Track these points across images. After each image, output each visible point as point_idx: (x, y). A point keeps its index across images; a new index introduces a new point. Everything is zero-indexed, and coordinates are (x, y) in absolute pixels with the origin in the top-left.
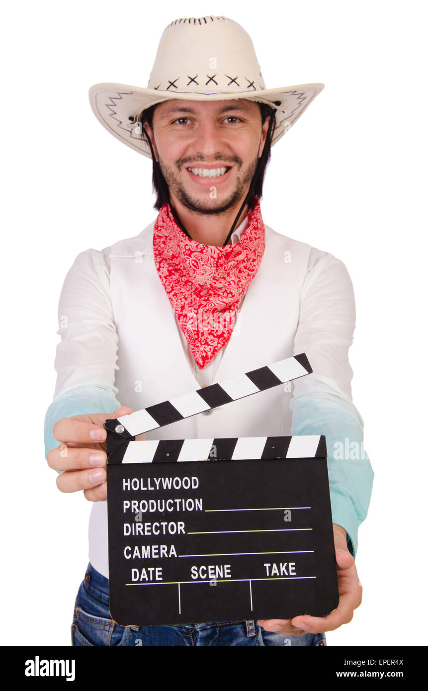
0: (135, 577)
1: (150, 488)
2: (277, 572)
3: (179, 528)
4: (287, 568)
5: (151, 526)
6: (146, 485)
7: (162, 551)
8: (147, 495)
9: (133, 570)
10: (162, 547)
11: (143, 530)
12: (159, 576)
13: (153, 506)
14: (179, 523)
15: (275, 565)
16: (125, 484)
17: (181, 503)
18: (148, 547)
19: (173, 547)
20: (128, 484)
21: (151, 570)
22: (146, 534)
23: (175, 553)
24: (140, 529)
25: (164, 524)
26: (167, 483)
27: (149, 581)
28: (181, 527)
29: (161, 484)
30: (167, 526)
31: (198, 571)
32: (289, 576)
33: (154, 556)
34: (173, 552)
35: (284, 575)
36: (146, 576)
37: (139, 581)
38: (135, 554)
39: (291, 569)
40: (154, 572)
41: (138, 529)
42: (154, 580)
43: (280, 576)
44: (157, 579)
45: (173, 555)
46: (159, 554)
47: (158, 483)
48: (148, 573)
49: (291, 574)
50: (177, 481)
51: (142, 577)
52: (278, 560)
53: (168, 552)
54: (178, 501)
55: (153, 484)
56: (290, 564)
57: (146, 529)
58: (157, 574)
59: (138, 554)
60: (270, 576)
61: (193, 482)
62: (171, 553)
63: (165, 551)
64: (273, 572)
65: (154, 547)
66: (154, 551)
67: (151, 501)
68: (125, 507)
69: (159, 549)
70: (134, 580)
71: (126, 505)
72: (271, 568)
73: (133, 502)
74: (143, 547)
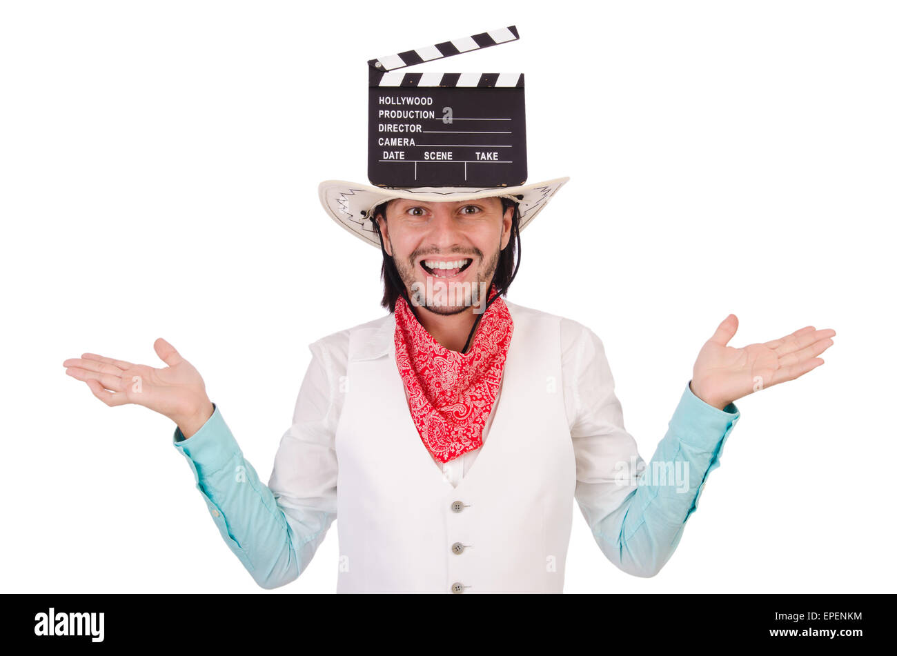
0: (386, 156)
1: (398, 104)
2: (485, 157)
3: (417, 128)
4: (492, 156)
5: (398, 127)
6: (395, 101)
7: (405, 142)
8: (396, 108)
9: (384, 152)
10: (405, 139)
11: (392, 129)
12: (402, 157)
13: (399, 114)
14: (417, 126)
15: (483, 154)
16: (380, 100)
17: (419, 114)
18: (395, 139)
19: (412, 139)
20: (383, 100)
21: (397, 153)
22: (394, 131)
23: (414, 143)
24: (390, 128)
25: (407, 126)
26: (410, 101)
27: (395, 159)
28: (418, 128)
29: (406, 101)
30: (409, 127)
31: (429, 155)
32: (493, 160)
33: (399, 145)
34: (413, 142)
35: (490, 160)
36: (393, 157)
37: (388, 159)
38: (386, 143)
39: (494, 156)
40: (399, 154)
41: (388, 128)
42: (399, 159)
43: (487, 160)
44: (401, 158)
45: (412, 145)
46: (403, 143)
47: (403, 101)
48: (395, 155)
49: (494, 159)
50: (417, 100)
51: (390, 157)
52: (486, 151)
53: (409, 143)
54: (417, 112)
55: (400, 101)
56: (494, 153)
57: (394, 128)
58: (401, 155)
59: (388, 143)
60: (480, 160)
61: (429, 101)
62: (411, 143)
63: (407, 142)
64: (482, 158)
65: (399, 139)
66: (399, 142)
67: (398, 112)
68: (380, 114)
69: (403, 141)
70: (384, 158)
71: (381, 113)
72: (480, 155)
73: (386, 111)
74: (392, 139)
